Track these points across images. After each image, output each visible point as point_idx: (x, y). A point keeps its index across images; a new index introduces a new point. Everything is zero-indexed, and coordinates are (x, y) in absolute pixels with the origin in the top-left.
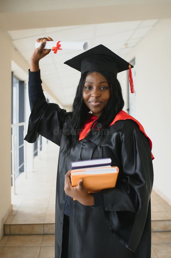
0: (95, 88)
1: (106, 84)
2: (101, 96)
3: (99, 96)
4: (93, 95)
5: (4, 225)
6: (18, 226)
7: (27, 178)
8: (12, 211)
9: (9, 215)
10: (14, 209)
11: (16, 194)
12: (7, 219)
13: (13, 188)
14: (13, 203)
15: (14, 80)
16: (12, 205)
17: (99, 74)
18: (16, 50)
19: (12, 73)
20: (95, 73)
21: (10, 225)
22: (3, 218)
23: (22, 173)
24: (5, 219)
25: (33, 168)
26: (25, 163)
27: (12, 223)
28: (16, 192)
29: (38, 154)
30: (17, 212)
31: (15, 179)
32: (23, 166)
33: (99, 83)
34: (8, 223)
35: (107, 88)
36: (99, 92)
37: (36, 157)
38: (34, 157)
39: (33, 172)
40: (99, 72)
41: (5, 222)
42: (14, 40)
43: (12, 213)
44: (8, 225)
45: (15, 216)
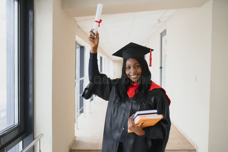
0: (132, 67)
1: (138, 64)
2: (136, 71)
5: (70, 150)
6: (80, 151)
7: (85, 117)
8: (75, 141)
9: (73, 144)
10: (77, 139)
11: (78, 129)
12: (72, 146)
13: (76, 124)
14: (76, 135)
15: (77, 46)
16: (75, 137)
17: (133, 59)
18: (79, 27)
19: (76, 42)
20: (130, 59)
21: (74, 150)
22: (70, 145)
23: (82, 114)
24: (71, 146)
25: (90, 110)
26: (84, 107)
27: (76, 149)
28: (78, 128)
29: (94, 99)
30: (79, 141)
31: (77, 117)
32: (83, 109)
33: (134, 64)
34: (73, 148)
35: (139, 66)
36: (135, 69)
37: (92, 101)
38: (90, 102)
39: (90, 113)
40: (133, 58)
41: (71, 148)
42: (77, 22)
43: (75, 142)
44: (73, 150)
45: (77, 144)
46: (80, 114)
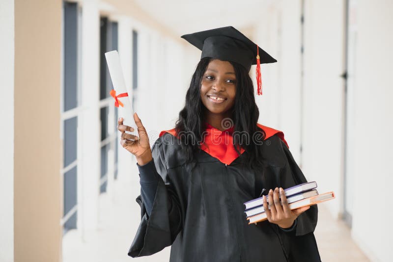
0: (218, 78)
2: (225, 90)
3: (223, 90)
4: (216, 88)
32: (75, 214)
33: (225, 74)
35: (234, 82)
36: (223, 86)
46: (65, 233)
